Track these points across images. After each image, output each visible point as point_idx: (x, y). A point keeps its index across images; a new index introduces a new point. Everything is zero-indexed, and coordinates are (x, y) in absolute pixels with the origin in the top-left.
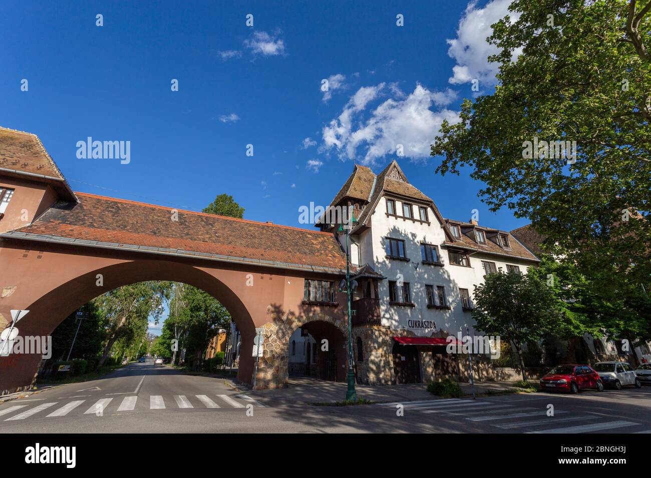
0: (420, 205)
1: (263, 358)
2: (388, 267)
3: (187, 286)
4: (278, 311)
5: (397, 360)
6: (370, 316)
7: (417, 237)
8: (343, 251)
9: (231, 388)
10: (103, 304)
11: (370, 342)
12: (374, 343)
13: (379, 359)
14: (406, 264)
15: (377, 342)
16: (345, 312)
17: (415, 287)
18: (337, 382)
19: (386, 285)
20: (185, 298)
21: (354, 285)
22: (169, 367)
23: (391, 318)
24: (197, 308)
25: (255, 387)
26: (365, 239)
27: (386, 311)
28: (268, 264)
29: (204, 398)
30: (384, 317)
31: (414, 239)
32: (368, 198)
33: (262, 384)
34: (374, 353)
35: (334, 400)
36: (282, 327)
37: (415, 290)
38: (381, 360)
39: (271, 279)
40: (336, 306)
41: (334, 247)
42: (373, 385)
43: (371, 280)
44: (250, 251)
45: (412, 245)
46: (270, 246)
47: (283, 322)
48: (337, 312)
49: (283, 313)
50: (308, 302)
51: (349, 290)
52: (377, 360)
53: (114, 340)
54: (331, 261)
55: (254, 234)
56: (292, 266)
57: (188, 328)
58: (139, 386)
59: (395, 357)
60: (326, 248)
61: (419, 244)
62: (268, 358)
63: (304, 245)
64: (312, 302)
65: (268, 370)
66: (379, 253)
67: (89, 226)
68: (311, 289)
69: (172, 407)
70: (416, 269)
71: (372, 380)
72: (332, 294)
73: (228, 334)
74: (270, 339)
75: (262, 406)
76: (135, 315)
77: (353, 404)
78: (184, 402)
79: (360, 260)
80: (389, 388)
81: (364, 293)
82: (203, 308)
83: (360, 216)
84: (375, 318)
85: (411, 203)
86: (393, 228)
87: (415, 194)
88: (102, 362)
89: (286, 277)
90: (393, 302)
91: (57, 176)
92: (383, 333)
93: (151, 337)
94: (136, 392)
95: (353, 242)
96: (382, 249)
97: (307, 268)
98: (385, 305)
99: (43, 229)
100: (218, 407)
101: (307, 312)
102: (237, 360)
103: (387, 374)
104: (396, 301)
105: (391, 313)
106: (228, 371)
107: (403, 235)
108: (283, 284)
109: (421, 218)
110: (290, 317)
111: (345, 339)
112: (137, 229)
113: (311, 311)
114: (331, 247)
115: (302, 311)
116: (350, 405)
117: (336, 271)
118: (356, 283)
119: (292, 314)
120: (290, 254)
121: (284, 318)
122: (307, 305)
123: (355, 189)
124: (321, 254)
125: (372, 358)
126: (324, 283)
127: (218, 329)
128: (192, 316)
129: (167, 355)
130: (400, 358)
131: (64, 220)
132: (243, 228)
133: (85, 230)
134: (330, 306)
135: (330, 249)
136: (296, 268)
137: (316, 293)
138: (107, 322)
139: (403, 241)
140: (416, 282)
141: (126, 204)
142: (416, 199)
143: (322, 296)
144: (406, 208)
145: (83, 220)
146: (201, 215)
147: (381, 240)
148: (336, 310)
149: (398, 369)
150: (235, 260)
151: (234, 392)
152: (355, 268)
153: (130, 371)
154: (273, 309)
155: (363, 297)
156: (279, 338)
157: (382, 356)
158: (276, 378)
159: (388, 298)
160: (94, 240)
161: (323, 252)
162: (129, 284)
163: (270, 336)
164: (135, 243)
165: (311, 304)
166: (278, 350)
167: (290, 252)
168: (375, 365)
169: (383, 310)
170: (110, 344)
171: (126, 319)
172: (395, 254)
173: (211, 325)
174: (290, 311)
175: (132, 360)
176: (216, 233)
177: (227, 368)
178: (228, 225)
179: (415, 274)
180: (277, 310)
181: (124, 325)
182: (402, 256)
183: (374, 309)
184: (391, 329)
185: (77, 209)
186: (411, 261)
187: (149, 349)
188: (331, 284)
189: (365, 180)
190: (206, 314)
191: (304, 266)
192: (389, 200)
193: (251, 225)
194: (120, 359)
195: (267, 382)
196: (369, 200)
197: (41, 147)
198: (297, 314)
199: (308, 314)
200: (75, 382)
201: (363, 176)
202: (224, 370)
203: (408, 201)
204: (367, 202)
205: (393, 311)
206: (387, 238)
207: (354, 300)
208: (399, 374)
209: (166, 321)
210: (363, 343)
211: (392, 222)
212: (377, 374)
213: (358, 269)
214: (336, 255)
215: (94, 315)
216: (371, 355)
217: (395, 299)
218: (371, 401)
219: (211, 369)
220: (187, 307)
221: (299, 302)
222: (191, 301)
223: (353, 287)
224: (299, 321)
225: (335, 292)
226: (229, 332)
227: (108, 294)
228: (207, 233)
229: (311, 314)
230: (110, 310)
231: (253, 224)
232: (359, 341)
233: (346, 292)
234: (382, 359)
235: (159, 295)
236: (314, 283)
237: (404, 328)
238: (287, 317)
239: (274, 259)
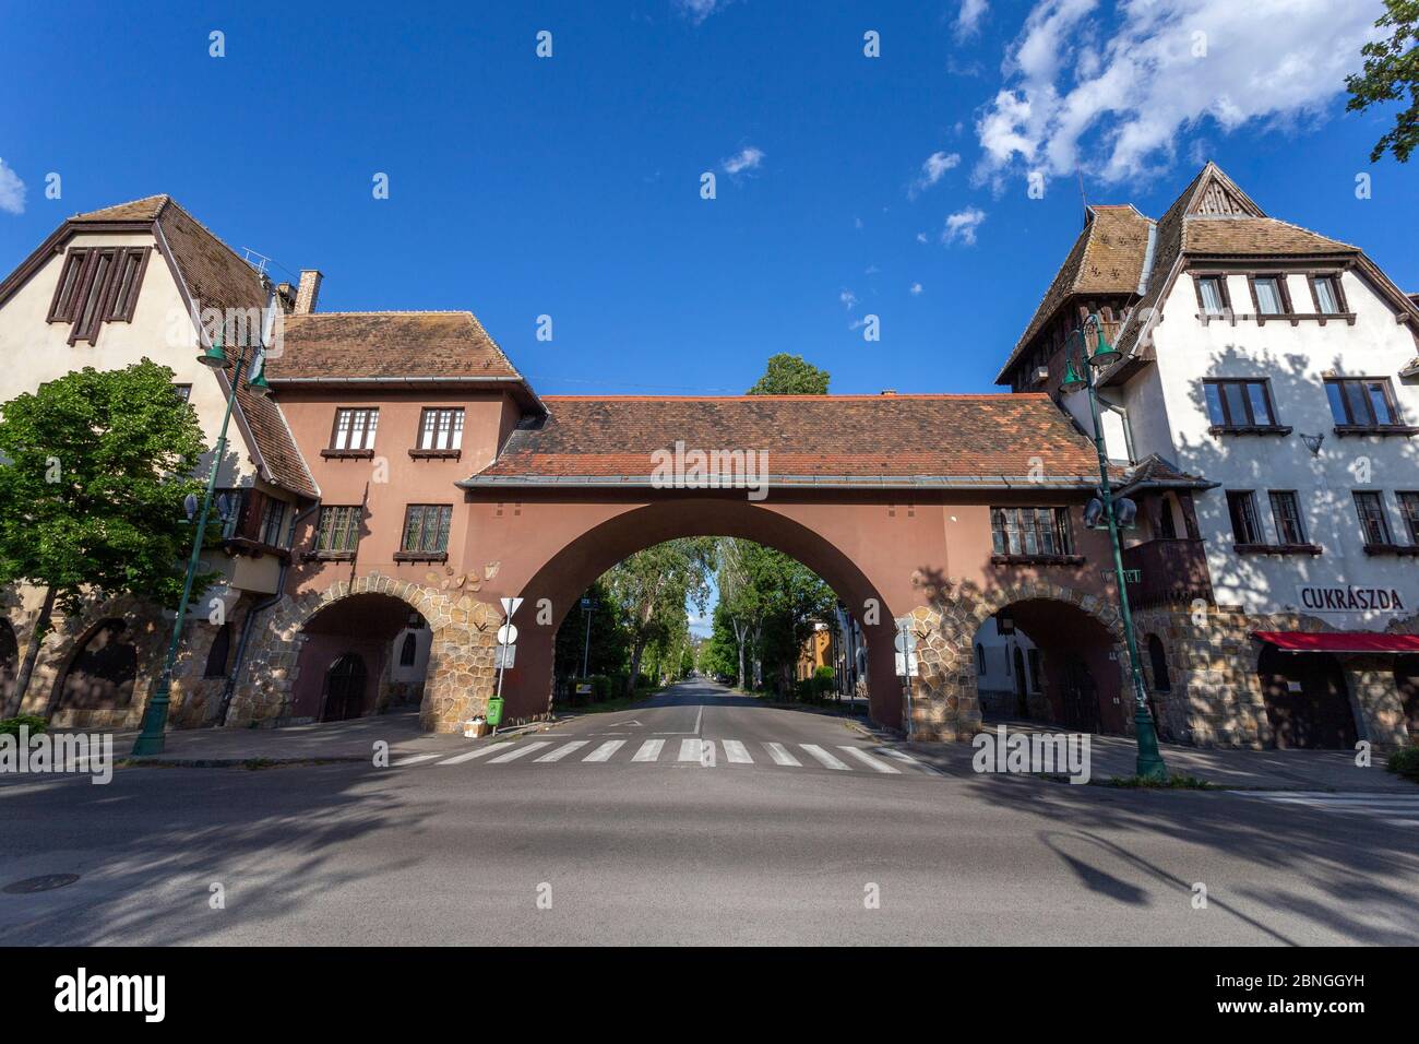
0: (1313, 271)
1: (919, 679)
2: (1221, 455)
3: (742, 542)
4: (937, 588)
5: (1275, 691)
6: (1180, 584)
7: (1310, 365)
8: (1081, 431)
9: (861, 736)
10: (616, 583)
11: (1186, 647)
12: (1198, 649)
13: (1218, 687)
14: (1278, 442)
15: (1208, 646)
16: (1109, 576)
17: (1318, 502)
18: (1102, 734)
19: (1219, 504)
20: (743, 566)
21: (1125, 510)
22: (736, 692)
23: (1244, 586)
24: (766, 586)
25: (911, 735)
26: (1140, 394)
27: (1227, 570)
28: (900, 482)
29: (815, 750)
30: (1221, 584)
31: (1299, 372)
32: (1135, 287)
33: (924, 731)
34: (1200, 671)
35: (1105, 773)
36: (952, 615)
37: (1316, 511)
38: (1223, 690)
39: (911, 514)
40: (1079, 564)
41: (1054, 425)
42: (1207, 747)
43: (1171, 495)
44: (857, 459)
45: (1293, 388)
46: (899, 445)
47: (951, 604)
48: (1084, 577)
49: (949, 586)
50: (1006, 560)
51: (1112, 524)
52: (1211, 689)
53: (643, 644)
54: (1051, 459)
55: (859, 421)
56: (955, 482)
57: (757, 622)
58: (698, 723)
59: (1267, 683)
60: (1035, 430)
61: (1319, 384)
62: (931, 680)
63: (976, 431)
64: (1015, 558)
65: (933, 703)
66: (1189, 425)
67: (571, 452)
68: (1009, 529)
69: (765, 763)
70: (1316, 451)
71: (1202, 735)
72: (1065, 536)
73: (834, 631)
74: (929, 641)
75: (935, 774)
76: (666, 601)
77: (1158, 787)
78: (782, 755)
79: (1131, 448)
80: (1256, 755)
81: (1154, 527)
82: (780, 583)
83: (1117, 338)
84: (1195, 588)
85: (1279, 271)
86: (1224, 352)
87: (1292, 242)
88: (632, 681)
89: (944, 507)
90: (1246, 543)
91: (512, 374)
92: (1224, 624)
93: (695, 640)
94: (696, 731)
95: (1107, 405)
96: (1197, 412)
97: (994, 483)
98: (1223, 556)
99: (512, 466)
100: (847, 768)
101: (1005, 580)
103: (1246, 723)
104: (1257, 542)
105: (1240, 572)
106: (847, 704)
107: (1262, 366)
108: (940, 525)
109: (1319, 309)
110: (967, 594)
111: (1114, 639)
112: (643, 446)
113: (1014, 579)
114: (1046, 426)
115: (993, 579)
116: (1151, 787)
117: (1068, 482)
118: (1131, 505)
119: (972, 586)
120: (946, 456)
121: (954, 596)
122: (1003, 566)
123: (1094, 271)
124: (1023, 445)
125: (1197, 683)
126: (1038, 513)
127: (813, 624)
128: (761, 600)
129: (729, 671)
130: (1283, 686)
131: (537, 448)
132: (832, 413)
133: (568, 459)
134: (1061, 564)
135: (1044, 432)
136: (967, 486)
137: (1022, 538)
138: (626, 615)
139: (1263, 381)
140: (1320, 488)
141: (617, 403)
142: (1295, 255)
143: (1039, 543)
144: (1266, 291)
145: (561, 443)
146: (746, 400)
147: (1190, 388)
148: (1079, 575)
149: (1280, 712)
150: (829, 482)
151: (870, 744)
152: (1121, 468)
153: (676, 698)
154: (923, 578)
155: (1151, 538)
156: (949, 640)
157: (1226, 679)
158: (952, 720)
159: (1229, 537)
160: (585, 474)
161: (1026, 440)
162: (646, 547)
163: (928, 634)
164: (645, 472)
165: (1013, 563)
166: (949, 664)
167: (946, 450)
168: (1208, 702)
169: (1218, 568)
170: (638, 652)
171: (654, 609)
172: (1239, 419)
173: (799, 615)
174: (963, 580)
175: (674, 679)
176: (782, 432)
177: (844, 698)
178: (804, 414)
179: (1312, 466)
180: (935, 581)
181: (652, 620)
182: (1262, 420)
183: (1188, 565)
184: (1247, 613)
185: (549, 424)
186: (1295, 433)
187: (697, 662)
188: (1059, 512)
189: (1121, 241)
190: (786, 595)
191: (985, 479)
192: (1204, 277)
193: (850, 405)
194: (655, 677)
195: (935, 728)
196: (1142, 291)
197: (481, 331)
198: (982, 585)
199: (1010, 585)
200: (603, 711)
201: (1115, 232)
202: (838, 701)
203: (1268, 267)
204: (1137, 298)
205: (1247, 567)
206: (1207, 381)
207: (1126, 548)
208: (1286, 726)
209: (716, 609)
210: (1166, 647)
211: (1221, 336)
212: (1217, 719)
213: (1130, 470)
214: (1064, 443)
215: (606, 603)
216: (1193, 676)
217: (1252, 538)
218: (1209, 783)
219: (814, 697)
220: (748, 583)
221: (983, 561)
222: (755, 572)
223: (1123, 516)
224: (990, 601)
225: (1071, 531)
226: (836, 629)
227: (617, 567)
228: (765, 434)
229: (1017, 586)
230: (627, 595)
231: (853, 402)
232: (1154, 642)
233: (1106, 528)
234: (1228, 686)
235: (697, 564)
236: (1014, 516)
237: (1288, 609)
238: (961, 594)
239: (913, 470)
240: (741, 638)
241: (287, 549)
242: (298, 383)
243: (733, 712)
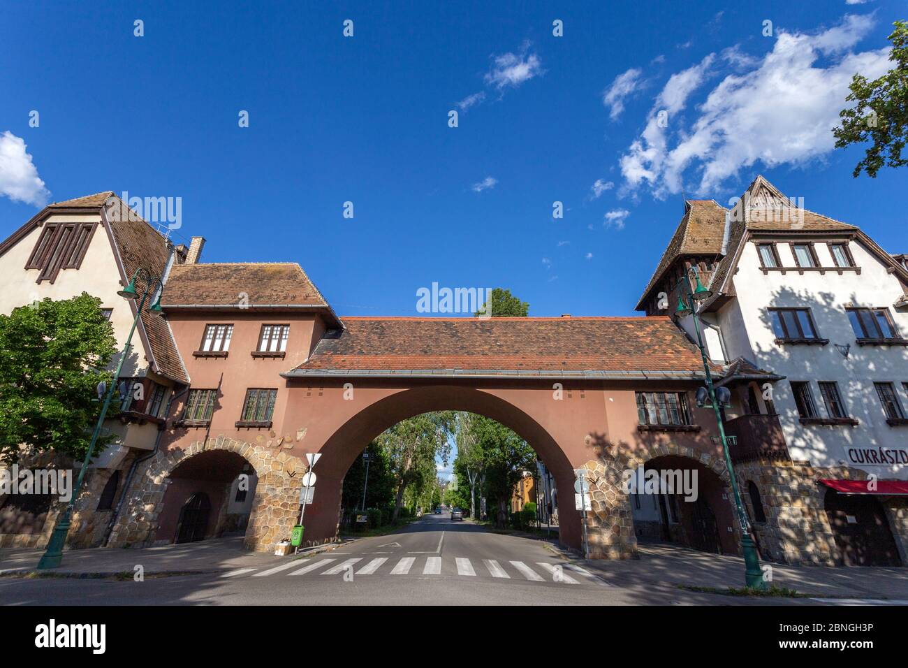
0: (830, 241)
1: (592, 513)
2: (784, 358)
3: (473, 415)
4: (601, 443)
5: (838, 522)
6: (766, 445)
7: (836, 299)
8: (692, 341)
9: (554, 555)
10: (387, 442)
11: (773, 490)
12: (782, 492)
13: (799, 519)
14: (821, 349)
15: (789, 490)
16: (716, 440)
17: (851, 389)
18: (722, 554)
19: (786, 390)
20: (473, 431)
21: (723, 394)
22: (469, 521)
23: (809, 446)
24: (488, 444)
25: (589, 555)
26: (728, 317)
27: (797, 435)
28: (574, 375)
29: (520, 565)
30: (793, 445)
31: (829, 304)
32: (720, 250)
33: (597, 551)
34: (785, 508)
35: (724, 584)
36: (613, 466)
37: (851, 395)
38: (802, 522)
39: (583, 396)
40: (697, 431)
41: (674, 337)
42: (795, 564)
43: (754, 384)
44: (546, 359)
45: (827, 314)
46: (573, 350)
47: (612, 458)
48: (700, 440)
49: (610, 446)
50: (647, 428)
51: (715, 404)
52: (794, 521)
53: (404, 486)
54: (673, 359)
55: (547, 334)
56: (611, 375)
57: (483, 470)
58: (440, 544)
59: (832, 516)
60: (662, 341)
61: (843, 311)
62: (600, 513)
63: (623, 341)
64: (654, 427)
65: (603, 530)
66: (762, 338)
67: (359, 353)
68: (648, 406)
69: (484, 576)
70: (846, 355)
71: (791, 555)
72: (686, 412)
73: (536, 478)
74: (598, 484)
75: (605, 585)
76: (420, 456)
77: (762, 595)
78: (497, 569)
79: (726, 353)
80: (830, 571)
81: (745, 406)
82: (498, 444)
83: (711, 281)
84: (776, 448)
85: (809, 241)
86: (779, 290)
87: (815, 223)
88: (396, 512)
89: (605, 392)
90: (807, 417)
91: (322, 303)
92: (799, 474)
93: (442, 483)
94: (438, 551)
95: (707, 324)
96: (766, 329)
97: (636, 375)
98: (793, 425)
99: (319, 363)
100: (542, 580)
101: (648, 442)
102: (556, 513)
103: (821, 546)
104: (814, 417)
105: (805, 437)
106: (545, 530)
107: (805, 300)
108: (602, 402)
109: (837, 264)
110: (623, 451)
111: (724, 484)
112: (405, 350)
113: (654, 441)
114: (669, 338)
115: (640, 441)
116: (757, 595)
117: (686, 375)
118: (726, 392)
119: (625, 446)
120: (604, 358)
121: (614, 452)
122: (646, 432)
123: (693, 240)
124: (655, 350)
125: (784, 516)
126: (668, 396)
127: (522, 472)
128: (485, 455)
129: (465, 506)
130: (843, 519)
131: (335, 351)
132: (529, 329)
133: (356, 358)
134: (685, 431)
135: (668, 342)
136: (619, 377)
137: (658, 412)
138: (393, 465)
139: (807, 310)
140: (851, 379)
141: (389, 321)
142: (818, 231)
143: (669, 416)
144: (802, 253)
145: (352, 348)
146: (473, 320)
147: (760, 314)
148: (698, 438)
149: (843, 538)
150: (529, 374)
151: (560, 561)
152: (720, 366)
153: (427, 525)
154: (593, 440)
155: (743, 414)
156: (612, 484)
157: (804, 514)
158: (617, 543)
159: (796, 412)
160: (367, 368)
161: (657, 347)
162: (408, 418)
163: (597, 480)
164: (406, 368)
165: (653, 430)
166: (613, 502)
167: (605, 353)
168: (793, 530)
169: (790, 434)
170: (401, 491)
171: (413, 461)
172: (794, 335)
173: (512, 465)
174: (620, 441)
175: (427, 511)
176: (497, 341)
177: (543, 525)
178: (511, 329)
179: (845, 365)
180: (600, 441)
181: (411, 468)
182: (809, 336)
183: (769, 432)
184: (813, 466)
185: (344, 336)
186: (831, 342)
187: (443, 498)
188: (681, 395)
189: (709, 222)
190: (502, 451)
191: (631, 373)
192: (762, 244)
193: (541, 324)
194: (413, 509)
195: (605, 550)
196: (724, 252)
197: (303, 275)
198: (633, 445)
199: (651, 445)
200: (374, 536)
201: (704, 216)
202: (539, 527)
203: (803, 238)
204: (721, 257)
205: (810, 434)
206: (770, 309)
207: (728, 420)
208: (849, 548)
209: (456, 462)
210: (760, 490)
211: (776, 280)
212: (800, 544)
213: (726, 367)
214: (681, 349)
215: (380, 456)
216: (780, 512)
217: (811, 414)
218: (797, 592)
219: (521, 525)
220: (477, 442)
221: (633, 428)
222: (481, 435)
223: (722, 398)
224: (639, 456)
225: (690, 408)
226: (536, 476)
227: (388, 431)
228: (486, 343)
229: (656, 446)
230: (394, 450)
231: (543, 322)
232: (751, 486)
233: (712, 407)
234: (805, 519)
235: (442, 429)
236: (651, 398)
237: (841, 463)
238: (618, 451)
239: (583, 367)
240: (472, 482)
241: (164, 419)
242: (183, 308)
243: (465, 536)
